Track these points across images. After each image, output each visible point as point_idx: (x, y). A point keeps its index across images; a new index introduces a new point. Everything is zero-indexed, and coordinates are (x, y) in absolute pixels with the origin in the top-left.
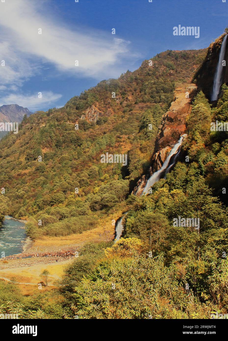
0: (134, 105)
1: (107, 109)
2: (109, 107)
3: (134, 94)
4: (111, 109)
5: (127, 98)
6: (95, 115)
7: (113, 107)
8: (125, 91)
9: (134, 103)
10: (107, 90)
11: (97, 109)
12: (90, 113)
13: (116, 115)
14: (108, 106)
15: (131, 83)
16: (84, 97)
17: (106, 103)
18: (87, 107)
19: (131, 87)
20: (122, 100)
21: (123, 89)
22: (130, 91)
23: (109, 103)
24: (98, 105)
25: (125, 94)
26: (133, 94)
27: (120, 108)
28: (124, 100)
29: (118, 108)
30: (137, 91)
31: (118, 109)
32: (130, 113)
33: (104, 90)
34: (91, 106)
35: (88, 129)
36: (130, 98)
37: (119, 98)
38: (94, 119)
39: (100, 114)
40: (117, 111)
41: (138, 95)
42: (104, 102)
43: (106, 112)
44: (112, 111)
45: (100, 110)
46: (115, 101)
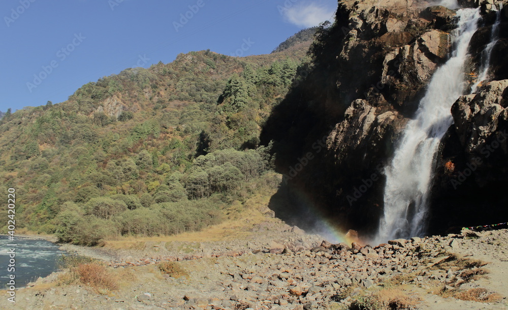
0: (168, 102)
1: (133, 104)
2: (135, 101)
3: (168, 90)
4: (137, 104)
5: (159, 93)
6: (117, 108)
7: (141, 102)
8: (157, 83)
9: (168, 100)
10: (133, 80)
11: (120, 101)
12: (110, 105)
13: (145, 112)
14: (134, 99)
15: (163, 76)
16: (103, 84)
17: (131, 95)
18: (107, 97)
19: (164, 81)
20: (152, 94)
21: (154, 81)
22: (162, 85)
23: (136, 96)
24: (121, 97)
25: (156, 87)
26: (166, 90)
27: (150, 104)
28: (155, 94)
29: (147, 103)
30: (170, 86)
31: (147, 105)
32: (164, 110)
33: (129, 79)
34: (112, 96)
35: (107, 124)
36: (162, 93)
37: (149, 92)
38: (116, 113)
39: (124, 107)
40: (146, 107)
41: (173, 91)
42: (130, 94)
43: (131, 107)
44: (139, 106)
45: (125, 103)
46: (143, 94)
